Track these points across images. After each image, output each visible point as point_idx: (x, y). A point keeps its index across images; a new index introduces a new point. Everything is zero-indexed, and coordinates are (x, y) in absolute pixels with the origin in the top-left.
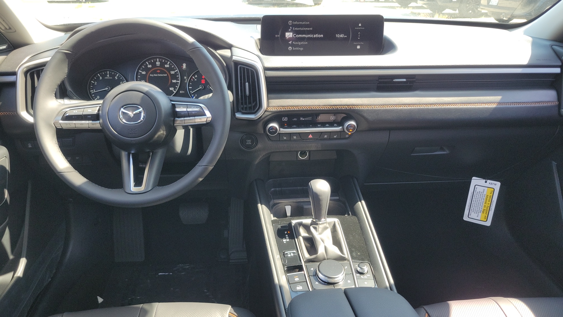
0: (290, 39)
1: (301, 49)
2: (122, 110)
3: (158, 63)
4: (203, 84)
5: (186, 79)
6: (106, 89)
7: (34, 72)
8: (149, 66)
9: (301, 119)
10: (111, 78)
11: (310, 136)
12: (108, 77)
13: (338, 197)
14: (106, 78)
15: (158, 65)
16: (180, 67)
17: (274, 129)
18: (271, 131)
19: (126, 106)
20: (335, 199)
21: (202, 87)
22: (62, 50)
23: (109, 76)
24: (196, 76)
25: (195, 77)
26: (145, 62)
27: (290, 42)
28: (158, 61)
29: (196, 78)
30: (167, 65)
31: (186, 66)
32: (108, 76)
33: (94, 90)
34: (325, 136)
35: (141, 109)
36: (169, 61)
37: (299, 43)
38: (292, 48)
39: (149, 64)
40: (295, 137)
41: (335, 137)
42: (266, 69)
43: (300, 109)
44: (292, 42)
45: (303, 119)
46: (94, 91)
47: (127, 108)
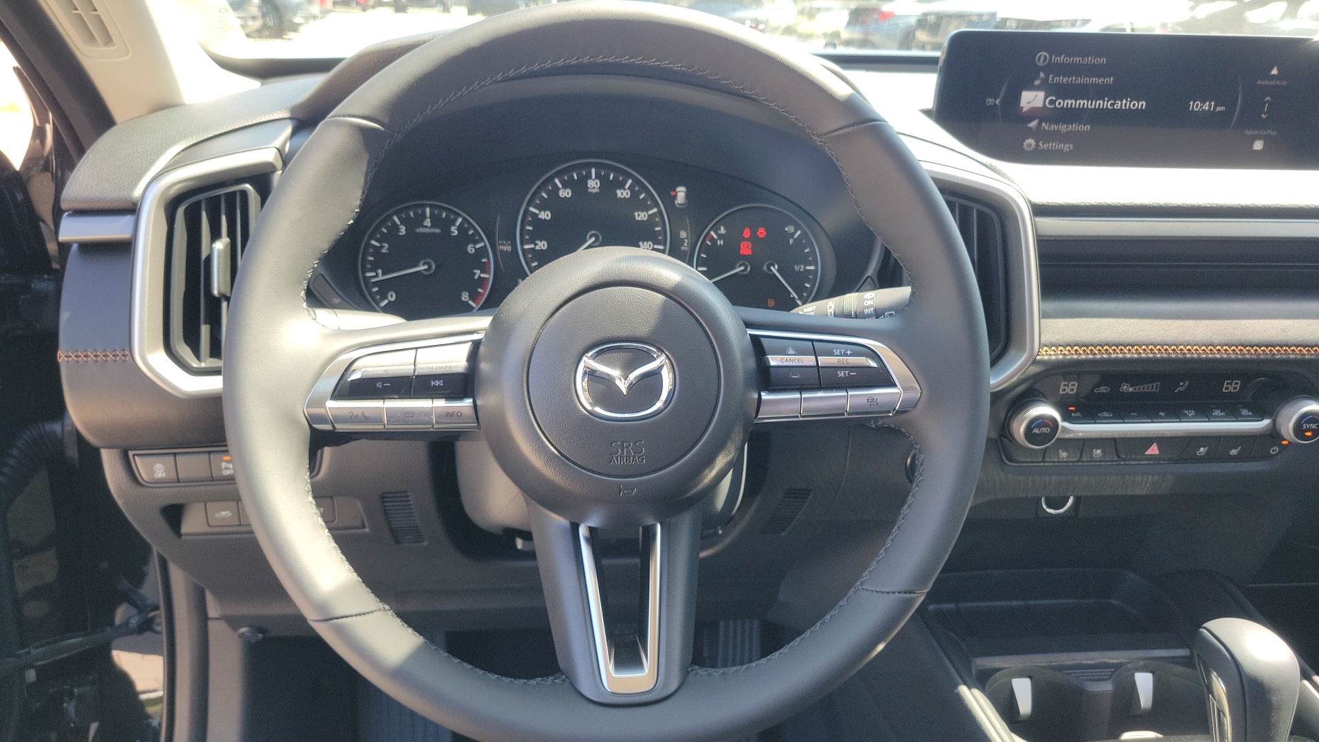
0: (1034, 113)
1: (1067, 147)
2: (588, 361)
3: (593, 185)
4: (745, 257)
5: (687, 238)
6: (422, 268)
7: (199, 203)
8: (565, 193)
9: (1125, 388)
10: (438, 231)
11: (1154, 450)
12: (426, 227)
13: (1188, 650)
14: (421, 230)
15: (594, 191)
16: (669, 199)
17: (1046, 425)
18: (1036, 431)
19: (605, 346)
20: (1173, 658)
21: (746, 269)
22: (349, 116)
23: (429, 225)
24: (722, 230)
25: (717, 234)
26: (551, 179)
27: (1033, 124)
28: (593, 176)
29: (720, 236)
30: (625, 189)
31: (688, 196)
32: (428, 222)
33: (380, 271)
34: (1202, 449)
35: (660, 361)
36: (630, 176)
37: (1063, 128)
38: (1037, 145)
39: (565, 186)
40: (1099, 451)
41: (1234, 452)
42: (1040, 210)
43: (1143, 355)
44: (1040, 124)
45: (1131, 390)
46: (377, 276)
47: (606, 356)
